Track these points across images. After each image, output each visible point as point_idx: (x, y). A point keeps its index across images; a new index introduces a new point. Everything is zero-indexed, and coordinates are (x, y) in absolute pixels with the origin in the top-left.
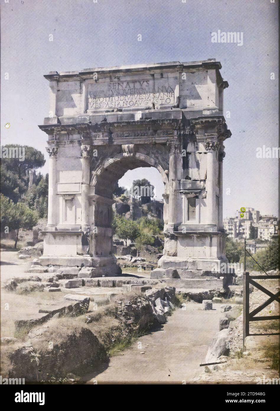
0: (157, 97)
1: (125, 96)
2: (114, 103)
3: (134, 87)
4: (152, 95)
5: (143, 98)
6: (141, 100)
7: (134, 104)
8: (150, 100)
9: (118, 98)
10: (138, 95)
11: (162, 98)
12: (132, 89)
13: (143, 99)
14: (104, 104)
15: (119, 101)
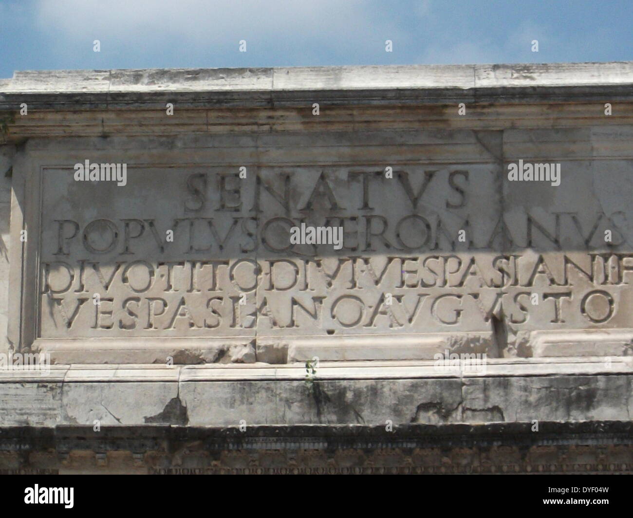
0: (523, 278)
1: (300, 263)
2: (227, 303)
3: (366, 206)
4: (484, 260)
5: (429, 279)
6: (410, 296)
7: (365, 319)
8: (476, 296)
9: (258, 271)
10: (396, 262)
11: (556, 289)
12: (353, 219)
13: (424, 285)
14: (156, 305)
15: (261, 291)
